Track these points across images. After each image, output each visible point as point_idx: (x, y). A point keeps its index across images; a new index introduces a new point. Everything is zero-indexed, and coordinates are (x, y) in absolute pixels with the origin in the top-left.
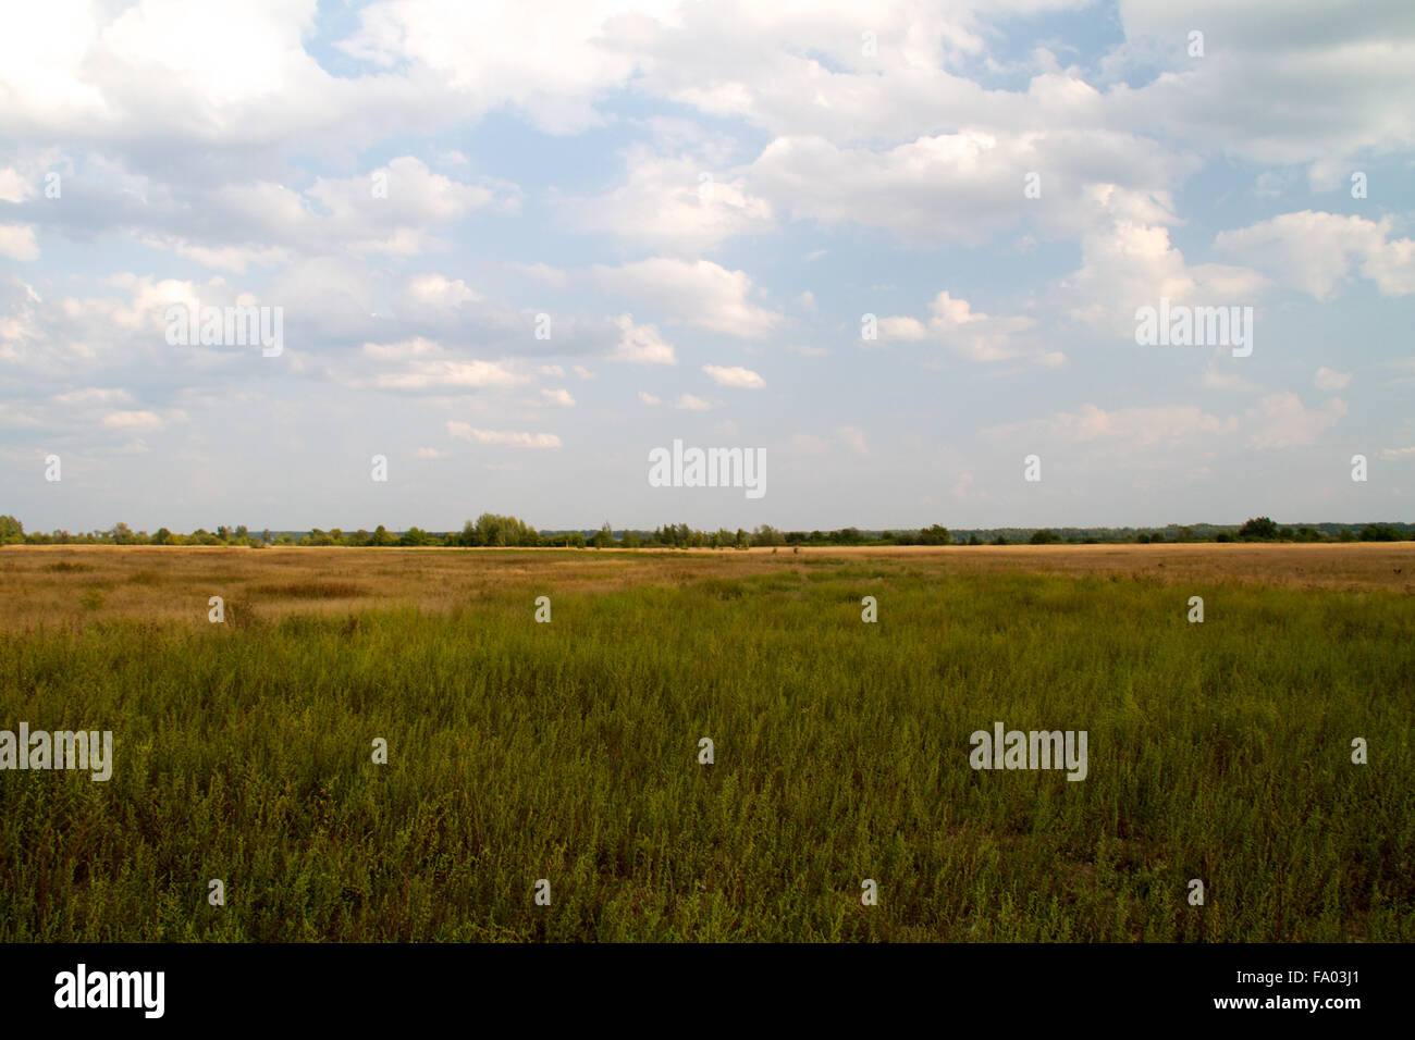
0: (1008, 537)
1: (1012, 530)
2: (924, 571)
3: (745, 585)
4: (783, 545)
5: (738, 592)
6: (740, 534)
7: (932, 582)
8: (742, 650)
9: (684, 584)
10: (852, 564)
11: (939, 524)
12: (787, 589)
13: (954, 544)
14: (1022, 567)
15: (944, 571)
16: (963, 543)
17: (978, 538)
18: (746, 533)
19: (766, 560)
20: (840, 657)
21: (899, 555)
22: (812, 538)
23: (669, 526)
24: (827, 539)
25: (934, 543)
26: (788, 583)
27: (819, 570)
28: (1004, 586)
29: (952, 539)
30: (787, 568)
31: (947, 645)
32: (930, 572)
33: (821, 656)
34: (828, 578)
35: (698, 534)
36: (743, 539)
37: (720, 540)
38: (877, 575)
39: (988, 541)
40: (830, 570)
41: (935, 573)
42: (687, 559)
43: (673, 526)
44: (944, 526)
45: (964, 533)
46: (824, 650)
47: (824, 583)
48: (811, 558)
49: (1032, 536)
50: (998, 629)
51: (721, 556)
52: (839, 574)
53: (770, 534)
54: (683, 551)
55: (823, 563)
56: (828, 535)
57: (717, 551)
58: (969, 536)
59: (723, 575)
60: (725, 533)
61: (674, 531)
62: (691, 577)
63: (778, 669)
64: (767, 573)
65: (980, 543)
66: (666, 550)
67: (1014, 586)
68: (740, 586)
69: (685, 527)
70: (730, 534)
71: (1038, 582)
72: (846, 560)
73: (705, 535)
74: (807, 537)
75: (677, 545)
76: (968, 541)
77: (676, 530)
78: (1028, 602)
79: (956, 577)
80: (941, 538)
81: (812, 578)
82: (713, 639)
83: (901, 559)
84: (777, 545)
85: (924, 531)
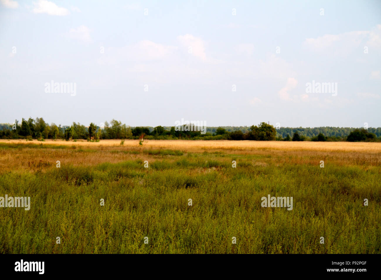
0: (327, 135)
1: (331, 128)
2: (252, 163)
3: (96, 172)
4: (129, 138)
5: (89, 179)
6: (92, 128)
7: (259, 172)
8: (92, 229)
9: (39, 172)
10: (189, 155)
11: (266, 122)
12: (133, 176)
13: (279, 139)
14: (339, 161)
15: (270, 164)
16: (287, 139)
17: (301, 134)
18: (98, 127)
19: (114, 151)
20: (177, 236)
21: (231, 149)
22: (155, 131)
23: (27, 120)
24: (169, 134)
25: (262, 139)
26: (134, 171)
27: (161, 161)
28: (322, 177)
29: (277, 135)
30: (132, 159)
31: (271, 227)
32: (257, 164)
33: (161, 234)
34: (169, 167)
35: (54, 128)
36: (94, 132)
37: (73, 133)
38: (211, 165)
39: (309, 138)
40: (170, 160)
41: (262, 164)
42: (44, 150)
43: (30, 120)
44: (270, 124)
45: (288, 130)
46: (164, 230)
47: (165, 171)
48: (154, 150)
49: (349, 134)
50: (317, 214)
51: (74, 147)
52: (178, 164)
53: (119, 129)
54: (40, 142)
55: (166, 154)
56: (169, 130)
57: (70, 143)
58: (292, 133)
59: (75, 164)
60: (79, 127)
61: (31, 125)
62: (47, 165)
63: (123, 246)
64: (116, 162)
65: (302, 140)
66: (24, 141)
67: (333, 177)
68: (90, 173)
69: (41, 121)
70: (83, 128)
71: (354, 175)
72: (185, 152)
73: (60, 129)
74: (151, 131)
75: (34, 137)
76: (291, 137)
77: (33, 123)
78: (345, 190)
79: (280, 168)
80: (268, 135)
81: (155, 167)
82: (64, 218)
83: (233, 152)
84: (125, 138)
85: (253, 128)
